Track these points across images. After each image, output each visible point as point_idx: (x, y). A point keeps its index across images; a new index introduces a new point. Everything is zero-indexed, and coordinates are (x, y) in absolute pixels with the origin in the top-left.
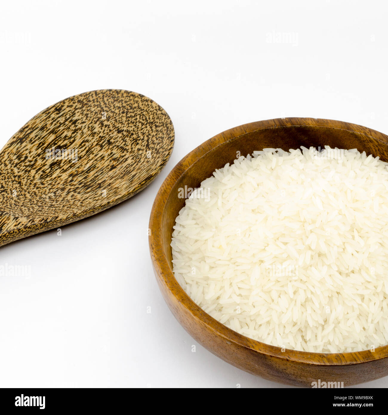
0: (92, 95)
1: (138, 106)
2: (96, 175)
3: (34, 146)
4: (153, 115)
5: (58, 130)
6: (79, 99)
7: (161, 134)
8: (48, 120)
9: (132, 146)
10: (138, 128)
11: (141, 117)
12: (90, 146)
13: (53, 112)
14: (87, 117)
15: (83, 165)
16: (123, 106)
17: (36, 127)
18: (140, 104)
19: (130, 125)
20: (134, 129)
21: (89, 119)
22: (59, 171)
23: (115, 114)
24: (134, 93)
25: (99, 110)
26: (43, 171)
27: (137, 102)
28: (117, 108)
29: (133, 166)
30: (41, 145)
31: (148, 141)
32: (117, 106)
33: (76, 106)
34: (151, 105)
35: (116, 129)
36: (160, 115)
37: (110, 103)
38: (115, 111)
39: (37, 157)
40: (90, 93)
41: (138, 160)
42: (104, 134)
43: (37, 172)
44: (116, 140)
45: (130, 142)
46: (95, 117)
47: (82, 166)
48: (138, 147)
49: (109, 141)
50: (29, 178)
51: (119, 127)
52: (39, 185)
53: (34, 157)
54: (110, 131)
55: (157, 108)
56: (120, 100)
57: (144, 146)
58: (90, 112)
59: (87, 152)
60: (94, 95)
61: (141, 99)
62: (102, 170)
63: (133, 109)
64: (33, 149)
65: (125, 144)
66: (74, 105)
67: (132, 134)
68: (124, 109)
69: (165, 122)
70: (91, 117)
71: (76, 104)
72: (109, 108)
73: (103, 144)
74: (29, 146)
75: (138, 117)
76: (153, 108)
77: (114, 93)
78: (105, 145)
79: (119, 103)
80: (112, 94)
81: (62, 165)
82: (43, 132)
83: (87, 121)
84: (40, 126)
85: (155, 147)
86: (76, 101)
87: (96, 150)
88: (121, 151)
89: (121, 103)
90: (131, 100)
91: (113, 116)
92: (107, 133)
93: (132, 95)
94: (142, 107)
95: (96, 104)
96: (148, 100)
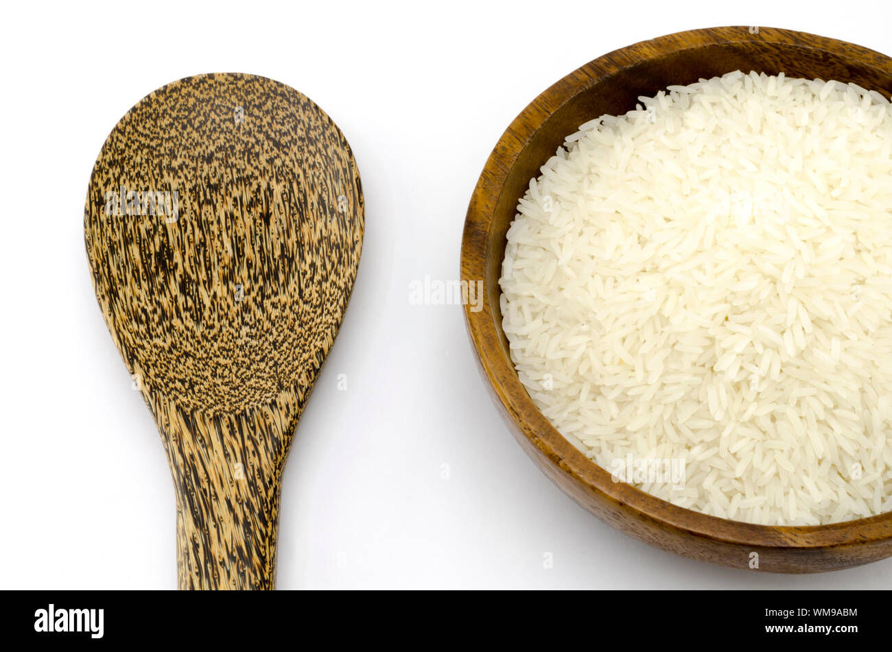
0: (117, 138)
1: (198, 99)
2: (257, 249)
3: (131, 285)
4: (235, 93)
5: (129, 232)
6: (108, 160)
7: (280, 112)
8: (104, 230)
9: (252, 165)
10: (231, 132)
11: (218, 111)
12: (193, 216)
13: (98, 211)
14: (142, 178)
15: (220, 250)
16: (174, 119)
17: (105, 254)
18: (197, 93)
19: (213, 138)
20: (225, 138)
21: (146, 178)
22: (201, 289)
23: (175, 140)
24: (171, 85)
25: (147, 154)
26: (186, 309)
27: (189, 94)
28: (169, 128)
29: (296, 191)
30: (136, 274)
31: (268, 137)
32: (166, 126)
33: (114, 174)
34: (216, 82)
35: (200, 160)
36: (246, 87)
37: (152, 128)
38: (171, 135)
39: (153, 297)
40: (112, 137)
41: (291, 177)
42: (191, 181)
43: (179, 316)
44: (218, 175)
45: (242, 162)
46: (151, 168)
47: (221, 253)
48: (263, 158)
49: (209, 185)
50: (184, 336)
51: (202, 153)
52: (209, 333)
53: (151, 301)
54: (195, 169)
55: (231, 79)
56: (161, 112)
57: (272, 150)
58: (139, 168)
59: (200, 227)
60: (121, 137)
61: (191, 84)
62: (256, 235)
63: (194, 110)
64: (137, 291)
65: (238, 171)
66: (110, 175)
67: (232, 148)
68: (180, 121)
69: (267, 89)
70: (147, 174)
71: (111, 172)
72: (158, 138)
73: (208, 197)
74: (128, 290)
75: (213, 115)
76: (224, 84)
77: (144, 110)
78: (211, 196)
79: (164, 118)
80: (142, 114)
81: (194, 277)
82: (118, 254)
83: (147, 184)
84: (106, 248)
85: (295, 137)
86: (107, 167)
87: (208, 214)
88: (246, 185)
89: (167, 117)
90: (177, 99)
91: (175, 144)
92: (194, 175)
93: (172, 91)
94: (204, 96)
95: (134, 147)
96: (204, 78)
